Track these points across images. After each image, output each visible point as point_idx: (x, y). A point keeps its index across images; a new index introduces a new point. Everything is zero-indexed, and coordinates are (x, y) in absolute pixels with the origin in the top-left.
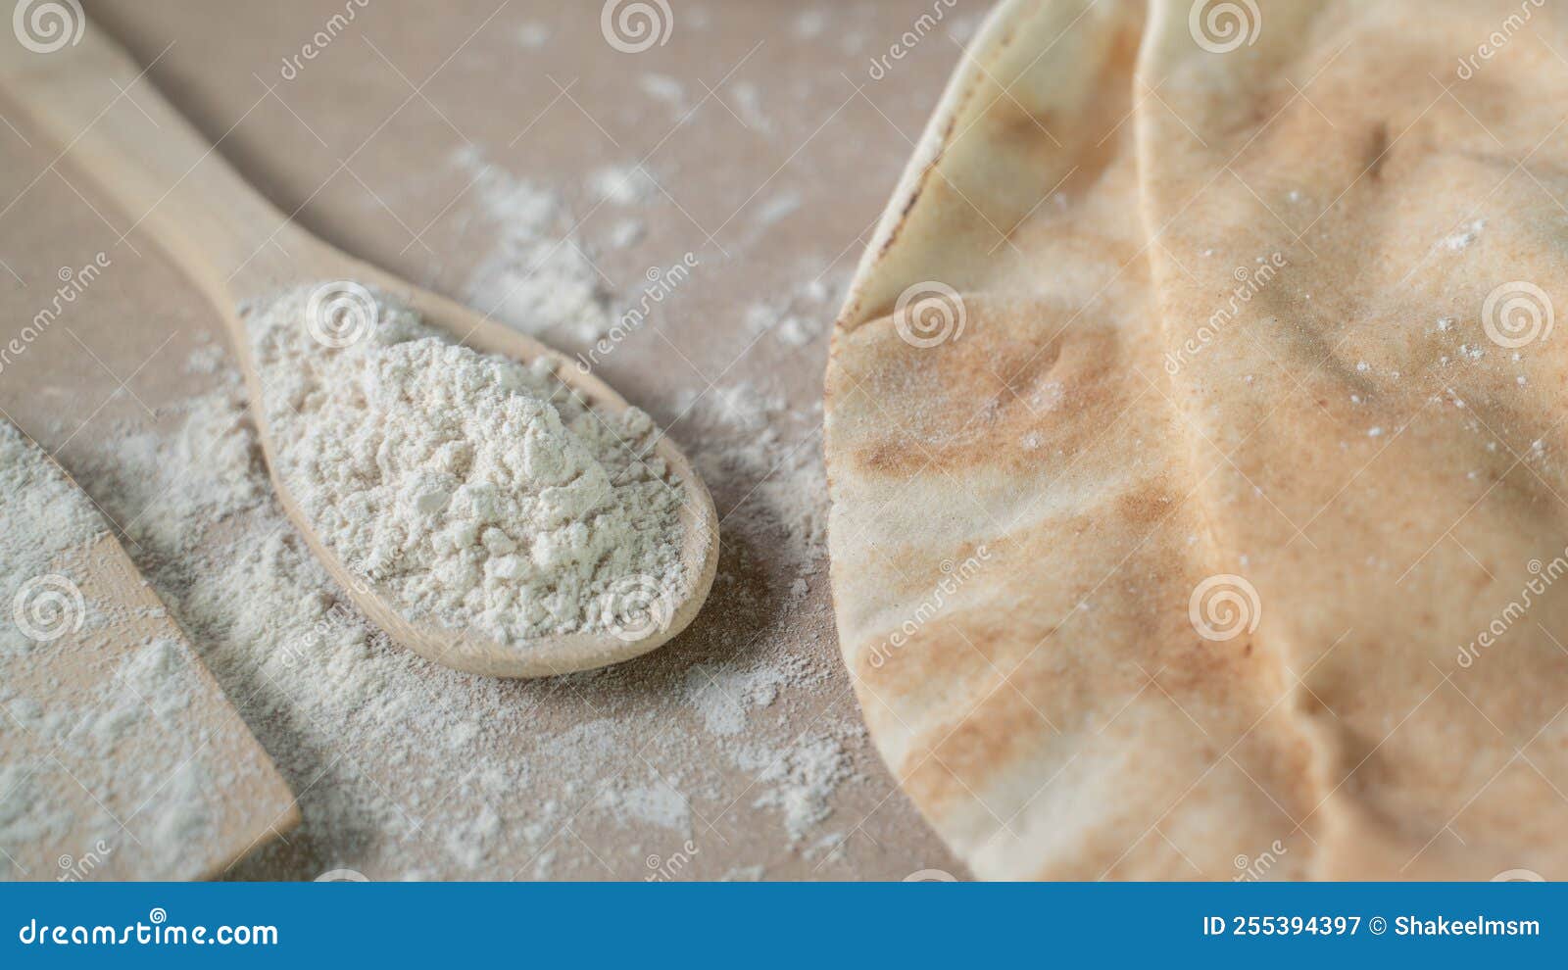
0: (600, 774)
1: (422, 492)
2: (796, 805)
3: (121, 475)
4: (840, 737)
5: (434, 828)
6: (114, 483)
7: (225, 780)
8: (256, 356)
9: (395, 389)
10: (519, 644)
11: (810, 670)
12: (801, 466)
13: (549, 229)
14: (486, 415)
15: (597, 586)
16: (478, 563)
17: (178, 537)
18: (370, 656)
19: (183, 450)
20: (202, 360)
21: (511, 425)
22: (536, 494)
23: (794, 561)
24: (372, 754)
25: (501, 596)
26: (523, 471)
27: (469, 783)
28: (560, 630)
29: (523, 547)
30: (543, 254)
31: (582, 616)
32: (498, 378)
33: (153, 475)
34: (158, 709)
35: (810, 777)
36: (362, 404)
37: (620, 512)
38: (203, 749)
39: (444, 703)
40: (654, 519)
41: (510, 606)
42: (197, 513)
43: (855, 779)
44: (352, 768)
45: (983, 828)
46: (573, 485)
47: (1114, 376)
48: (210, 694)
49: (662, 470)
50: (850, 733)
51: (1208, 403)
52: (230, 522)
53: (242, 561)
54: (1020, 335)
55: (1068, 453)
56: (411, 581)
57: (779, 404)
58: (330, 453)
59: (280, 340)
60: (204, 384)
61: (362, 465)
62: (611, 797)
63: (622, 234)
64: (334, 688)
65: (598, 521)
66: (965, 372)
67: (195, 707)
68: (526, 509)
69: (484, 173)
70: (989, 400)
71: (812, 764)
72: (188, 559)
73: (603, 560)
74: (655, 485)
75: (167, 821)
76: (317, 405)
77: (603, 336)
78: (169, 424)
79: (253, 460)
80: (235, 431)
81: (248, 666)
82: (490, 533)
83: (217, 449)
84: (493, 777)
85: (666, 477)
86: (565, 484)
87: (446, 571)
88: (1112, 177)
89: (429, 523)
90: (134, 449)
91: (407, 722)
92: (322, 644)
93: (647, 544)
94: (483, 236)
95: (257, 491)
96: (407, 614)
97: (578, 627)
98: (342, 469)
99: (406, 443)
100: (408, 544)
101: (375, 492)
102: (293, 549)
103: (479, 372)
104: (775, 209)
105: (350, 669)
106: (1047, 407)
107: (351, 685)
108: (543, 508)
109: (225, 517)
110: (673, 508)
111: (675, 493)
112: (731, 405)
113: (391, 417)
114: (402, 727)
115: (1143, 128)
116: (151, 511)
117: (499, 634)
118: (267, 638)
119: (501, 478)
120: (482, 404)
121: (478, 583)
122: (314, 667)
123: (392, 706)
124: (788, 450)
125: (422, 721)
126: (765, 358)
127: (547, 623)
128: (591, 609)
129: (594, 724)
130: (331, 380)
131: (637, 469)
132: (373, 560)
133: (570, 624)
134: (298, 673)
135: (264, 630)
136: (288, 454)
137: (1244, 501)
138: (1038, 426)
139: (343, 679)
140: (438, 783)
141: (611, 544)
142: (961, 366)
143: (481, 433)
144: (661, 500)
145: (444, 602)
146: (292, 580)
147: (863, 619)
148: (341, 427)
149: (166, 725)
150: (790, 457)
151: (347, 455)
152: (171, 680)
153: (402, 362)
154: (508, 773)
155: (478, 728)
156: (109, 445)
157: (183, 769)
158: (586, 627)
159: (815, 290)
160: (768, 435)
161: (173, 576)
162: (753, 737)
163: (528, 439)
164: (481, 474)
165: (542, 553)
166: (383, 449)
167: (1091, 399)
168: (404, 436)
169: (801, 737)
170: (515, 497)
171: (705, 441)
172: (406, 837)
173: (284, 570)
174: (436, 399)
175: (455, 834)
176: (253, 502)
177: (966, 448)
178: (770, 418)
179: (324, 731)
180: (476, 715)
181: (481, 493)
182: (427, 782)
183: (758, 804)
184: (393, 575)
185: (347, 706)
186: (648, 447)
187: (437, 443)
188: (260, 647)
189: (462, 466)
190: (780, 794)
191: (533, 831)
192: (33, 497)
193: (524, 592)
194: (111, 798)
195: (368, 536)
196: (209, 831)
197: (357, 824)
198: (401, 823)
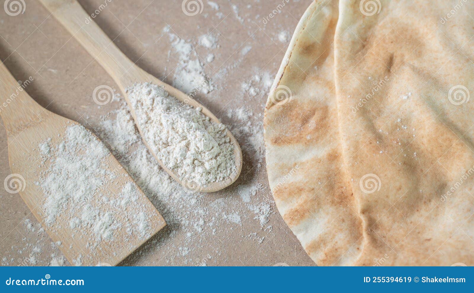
0: (222, 211)
2: (262, 219)
3: (106, 132)
4: (270, 203)
5: (191, 223)
6: (105, 134)
7: (150, 216)
9: (171, 126)
10: (204, 186)
11: (263, 187)
12: (258, 132)
13: (191, 57)
14: (192, 135)
15: (219, 172)
16: (194, 168)
17: (123, 150)
18: (171, 182)
19: (118, 124)
20: (116, 98)
21: (198, 139)
22: (205, 153)
23: (258, 159)
24: (176, 206)
25: (199, 175)
26: (202, 148)
27: (197, 213)
28: (212, 182)
29: (203, 164)
30: (191, 65)
31: (216, 178)
32: (194, 126)
33: (113, 132)
35: (264, 213)
36: (162, 126)
37: (221, 154)
38: (144, 209)
40: (229, 154)
41: (201, 177)
42: (126, 143)
43: (273, 213)
44: (172, 209)
45: (300, 231)
46: (212, 151)
47: (327, 119)
48: (143, 196)
49: (229, 140)
50: (272, 202)
51: (347, 140)
52: (133, 146)
53: (139, 157)
54: (307, 108)
55: (317, 141)
56: (179, 169)
57: (251, 114)
58: (158, 138)
60: (118, 105)
61: (164, 141)
62: (225, 217)
63: (209, 58)
64: (165, 190)
65: (218, 158)
66: (294, 118)
67: (140, 199)
68: (203, 157)
69: (172, 36)
70: (299, 125)
71: (265, 210)
72: (127, 156)
73: (219, 166)
74: (228, 145)
75: (141, 226)
76: (151, 123)
77: (209, 92)
78: (113, 117)
79: (135, 130)
80: (129, 121)
81: (147, 184)
82: (196, 162)
83: (127, 126)
84: (201, 211)
85: (230, 142)
86: (210, 150)
87: (187, 168)
88: (328, 60)
89: (182, 159)
90: (107, 124)
91: (182, 198)
92: (161, 180)
93: (228, 161)
95: (138, 137)
97: (215, 181)
98: (161, 143)
99: (174, 139)
100: (178, 162)
101: (169, 149)
102: (149, 154)
103: (189, 125)
104: (245, 51)
105: (168, 186)
106: (312, 128)
107: (169, 190)
108: (207, 156)
109: (132, 144)
110: (232, 150)
111: (232, 147)
112: (241, 114)
113: (170, 132)
115: (336, 52)
116: (116, 143)
117: (200, 183)
118: (149, 177)
119: (197, 149)
120: (191, 132)
121: (194, 171)
122: (160, 185)
123: (178, 194)
124: (254, 127)
125: (185, 198)
127: (209, 180)
128: (218, 177)
129: (220, 199)
130: (153, 117)
131: (223, 140)
132: (171, 165)
133: (214, 180)
134: (157, 186)
135: (148, 176)
137: (353, 166)
138: (310, 133)
139: (167, 188)
140: (190, 213)
141: (221, 163)
142: (293, 116)
143: (191, 139)
144: (230, 149)
146: (151, 162)
147: (274, 179)
148: (158, 132)
149: (135, 203)
150: (255, 129)
151: (161, 139)
152: (134, 192)
153: (172, 121)
154: (204, 211)
155: (197, 200)
156: (101, 123)
157: (141, 214)
158: (217, 181)
159: (257, 78)
160: (249, 123)
161: (125, 160)
162: (252, 203)
163: (202, 141)
164: (192, 148)
165: (207, 166)
166: (169, 140)
167: (322, 127)
169: (262, 203)
170: (200, 154)
171: (235, 124)
172: (186, 225)
173: (149, 160)
174: (180, 131)
175: (196, 225)
176: (137, 140)
177: (295, 138)
178: (249, 118)
179: (165, 200)
180: (195, 197)
181: (193, 154)
182: (188, 212)
183: (255, 219)
184: (175, 168)
185: (169, 194)
186: (225, 133)
187: (182, 140)
188: (148, 180)
189: (188, 146)
190: (259, 216)
191: (211, 224)
192: (92, 145)
193: (204, 174)
194: (129, 220)
195: (169, 159)
196: (150, 228)
197: (176, 222)
198: (185, 222)
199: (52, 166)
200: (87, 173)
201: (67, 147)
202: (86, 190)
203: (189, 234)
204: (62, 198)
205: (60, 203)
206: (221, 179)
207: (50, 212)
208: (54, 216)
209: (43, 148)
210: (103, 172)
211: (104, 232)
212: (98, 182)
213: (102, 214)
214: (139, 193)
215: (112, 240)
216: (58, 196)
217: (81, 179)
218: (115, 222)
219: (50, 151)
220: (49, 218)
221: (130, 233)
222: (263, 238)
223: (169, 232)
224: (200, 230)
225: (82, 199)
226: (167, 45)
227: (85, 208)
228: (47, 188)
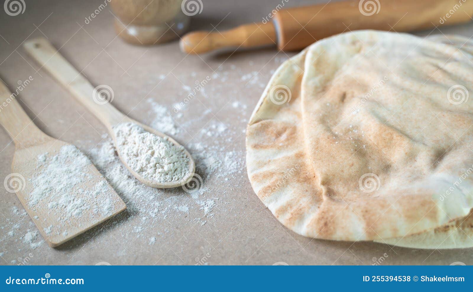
0: (174, 204)
1: (146, 158)
2: (206, 209)
4: (214, 200)
5: (148, 211)
6: (92, 156)
7: (115, 202)
8: (116, 135)
9: (141, 141)
10: (162, 183)
11: (210, 189)
12: (210, 157)
13: (166, 115)
14: (157, 145)
15: (175, 174)
16: (155, 170)
17: (103, 166)
18: (136, 185)
19: (102, 151)
20: (104, 136)
21: (161, 147)
22: (165, 159)
23: (208, 172)
24: (137, 200)
25: (159, 175)
26: (163, 155)
27: (153, 205)
28: (168, 181)
29: (163, 167)
30: (165, 119)
31: (172, 179)
32: (159, 140)
33: (97, 155)
34: (103, 191)
35: (209, 205)
36: (135, 144)
37: (179, 162)
38: (111, 197)
39: (149, 192)
40: (185, 164)
41: (160, 177)
42: (106, 162)
43: (216, 206)
44: (134, 202)
46: (171, 157)
48: (111, 189)
49: (186, 156)
50: (216, 199)
52: (111, 164)
53: (114, 170)
56: (144, 173)
57: (207, 146)
58: (130, 152)
59: (120, 133)
60: (105, 140)
61: (136, 154)
62: (176, 207)
63: (179, 116)
64: (130, 190)
65: (175, 163)
67: (109, 191)
68: (163, 161)
69: (153, 104)
71: (209, 203)
72: (105, 169)
73: (176, 170)
74: (185, 158)
75: (106, 207)
76: (127, 144)
77: (176, 134)
78: (99, 147)
79: (115, 153)
80: (110, 149)
81: (116, 186)
82: (157, 165)
83: (108, 151)
84: (157, 204)
85: (186, 157)
86: (170, 157)
87: (150, 171)
89: (147, 163)
90: (94, 151)
91: (143, 195)
92: (128, 183)
93: (183, 168)
94: (154, 115)
95: (116, 159)
96: (143, 177)
97: (171, 180)
98: (132, 154)
99: (143, 150)
100: (143, 167)
101: (138, 158)
102: (122, 168)
103: (156, 138)
104: (207, 111)
105: (133, 187)
107: (133, 189)
108: (166, 161)
109: (110, 163)
110: (188, 162)
111: (188, 160)
112: (198, 146)
113: (141, 146)
114: (142, 196)
116: (98, 161)
117: (159, 181)
119: (159, 156)
120: (156, 144)
121: (155, 173)
123: (140, 193)
125: (145, 195)
126: (204, 138)
127: (166, 180)
128: (174, 178)
129: (174, 196)
130: (129, 139)
131: (182, 156)
132: (138, 169)
133: (170, 180)
134: (124, 187)
135: (118, 181)
136: (122, 152)
139: (132, 188)
140: (148, 205)
141: (177, 167)
143: (156, 148)
144: (186, 161)
145: (150, 176)
146: (123, 173)
148: (132, 147)
149: (104, 194)
150: (208, 155)
151: (133, 152)
152: (105, 187)
153: (143, 136)
154: (159, 203)
155: (154, 197)
156: (89, 150)
157: (108, 200)
158: (173, 181)
159: (214, 127)
160: (204, 152)
161: (102, 172)
162: (200, 199)
163: (164, 149)
164: (156, 155)
165: (166, 168)
166: (139, 151)
168: (143, 149)
169: (208, 200)
170: (162, 159)
171: (193, 152)
172: (143, 212)
173: (121, 171)
174: (148, 143)
175: (151, 212)
178: (205, 149)
179: (129, 196)
180: (154, 195)
181: (156, 158)
182: (146, 204)
183: (200, 209)
184: (141, 172)
185: (133, 193)
186: (183, 152)
187: (149, 150)
188: (118, 183)
189: (153, 154)
190: (204, 208)
192: (79, 158)
193: (163, 174)
194: (96, 204)
195: (137, 165)
196: (112, 209)
197: (135, 210)
198: (142, 210)
199: (45, 170)
200: (71, 175)
201: (59, 159)
202: (67, 184)
203: (144, 218)
204: (47, 189)
205: (44, 192)
206: (176, 179)
207: (35, 198)
208: (37, 200)
209: (41, 158)
210: (83, 174)
211: (75, 210)
212: (79, 180)
213: (76, 199)
214: (110, 188)
215: (80, 216)
216: (43, 187)
217: (65, 178)
218: (85, 205)
219: (45, 161)
220: (33, 201)
221: (96, 212)
222: (206, 221)
223: (128, 216)
224: (154, 215)
225: (63, 190)
226: (149, 108)
227: (63, 196)
228: (37, 183)
